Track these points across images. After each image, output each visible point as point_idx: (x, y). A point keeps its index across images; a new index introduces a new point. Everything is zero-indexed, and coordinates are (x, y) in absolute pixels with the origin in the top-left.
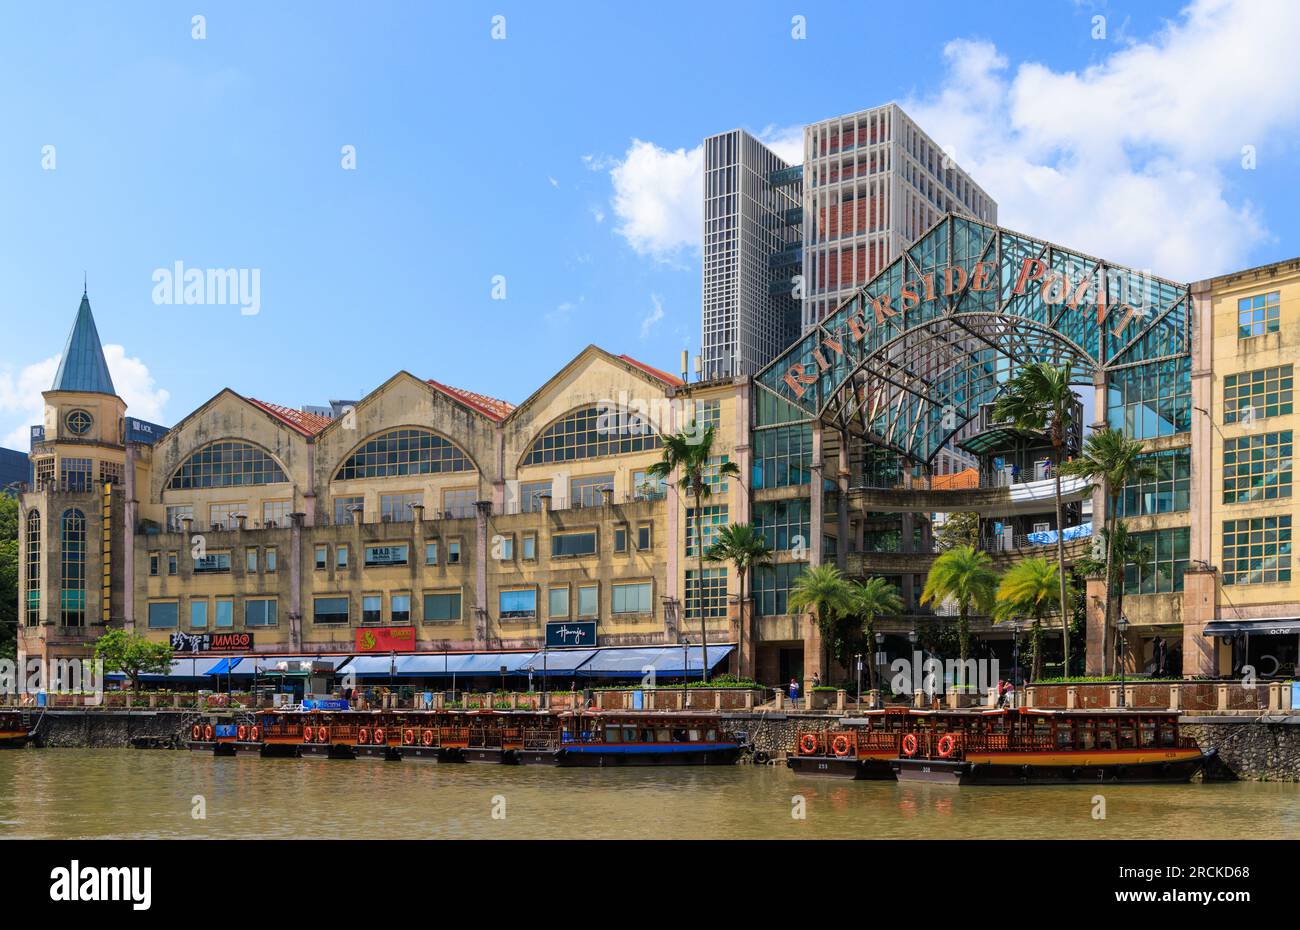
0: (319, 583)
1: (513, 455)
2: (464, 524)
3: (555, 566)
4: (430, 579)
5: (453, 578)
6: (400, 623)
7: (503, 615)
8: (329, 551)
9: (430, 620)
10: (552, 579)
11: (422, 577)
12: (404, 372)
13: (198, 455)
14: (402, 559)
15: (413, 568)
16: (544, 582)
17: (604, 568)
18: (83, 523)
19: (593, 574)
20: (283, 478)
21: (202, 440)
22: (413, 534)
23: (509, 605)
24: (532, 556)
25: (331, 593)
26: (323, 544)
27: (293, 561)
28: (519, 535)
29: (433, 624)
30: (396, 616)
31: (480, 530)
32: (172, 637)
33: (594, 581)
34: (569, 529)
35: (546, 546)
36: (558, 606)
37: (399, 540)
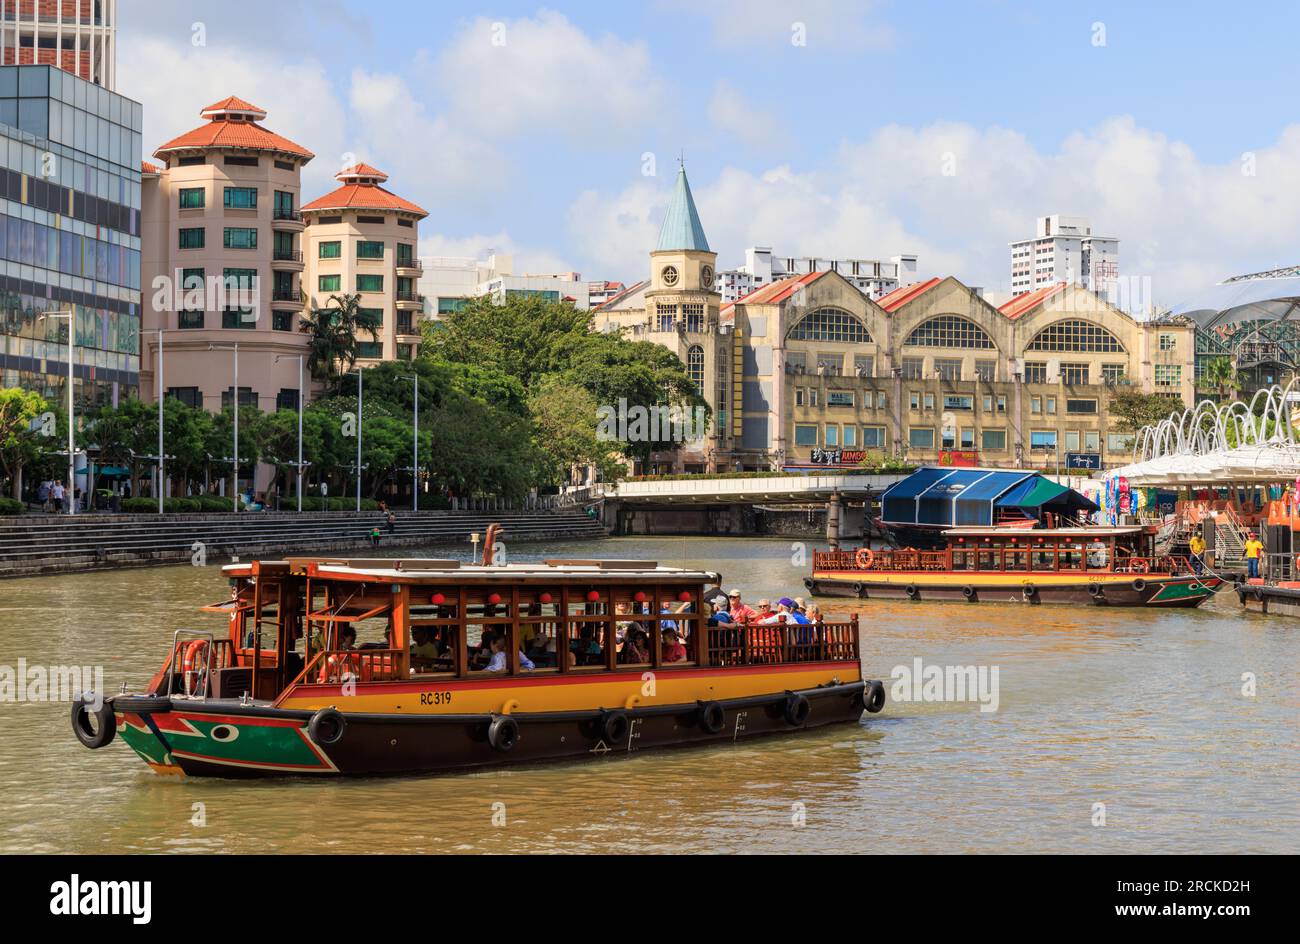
0: (914, 418)
1: (1021, 343)
2: (1007, 386)
3: (1069, 418)
4: (987, 421)
5: (1001, 421)
6: (968, 449)
7: (1033, 446)
8: (921, 398)
9: (987, 448)
10: (1067, 426)
11: (980, 419)
12: (952, 277)
13: (811, 315)
14: (968, 406)
15: (975, 412)
16: (1062, 427)
17: (1102, 422)
18: (703, 356)
19: (1095, 425)
20: (867, 339)
21: (813, 305)
22: (975, 390)
23: (1038, 440)
24: (1054, 411)
25: (921, 426)
26: (917, 392)
27: (895, 402)
28: (1043, 397)
29: (989, 451)
30: (966, 444)
31: (1017, 391)
32: (813, 452)
33: (1096, 430)
34: (1080, 397)
35: (1063, 406)
36: (1072, 443)
37: (967, 393)
